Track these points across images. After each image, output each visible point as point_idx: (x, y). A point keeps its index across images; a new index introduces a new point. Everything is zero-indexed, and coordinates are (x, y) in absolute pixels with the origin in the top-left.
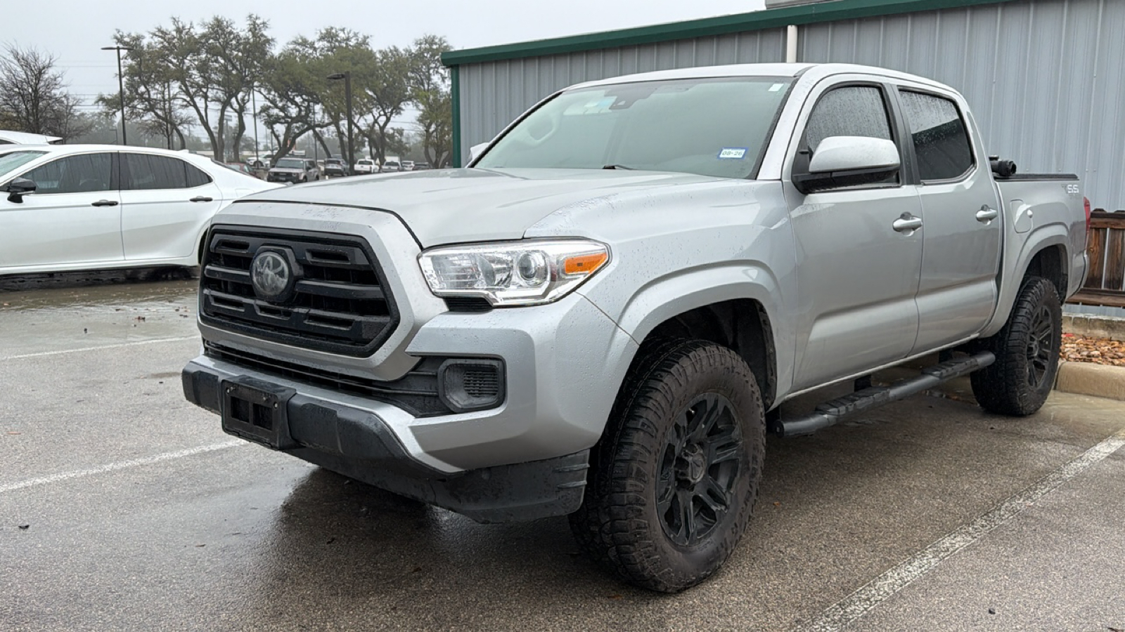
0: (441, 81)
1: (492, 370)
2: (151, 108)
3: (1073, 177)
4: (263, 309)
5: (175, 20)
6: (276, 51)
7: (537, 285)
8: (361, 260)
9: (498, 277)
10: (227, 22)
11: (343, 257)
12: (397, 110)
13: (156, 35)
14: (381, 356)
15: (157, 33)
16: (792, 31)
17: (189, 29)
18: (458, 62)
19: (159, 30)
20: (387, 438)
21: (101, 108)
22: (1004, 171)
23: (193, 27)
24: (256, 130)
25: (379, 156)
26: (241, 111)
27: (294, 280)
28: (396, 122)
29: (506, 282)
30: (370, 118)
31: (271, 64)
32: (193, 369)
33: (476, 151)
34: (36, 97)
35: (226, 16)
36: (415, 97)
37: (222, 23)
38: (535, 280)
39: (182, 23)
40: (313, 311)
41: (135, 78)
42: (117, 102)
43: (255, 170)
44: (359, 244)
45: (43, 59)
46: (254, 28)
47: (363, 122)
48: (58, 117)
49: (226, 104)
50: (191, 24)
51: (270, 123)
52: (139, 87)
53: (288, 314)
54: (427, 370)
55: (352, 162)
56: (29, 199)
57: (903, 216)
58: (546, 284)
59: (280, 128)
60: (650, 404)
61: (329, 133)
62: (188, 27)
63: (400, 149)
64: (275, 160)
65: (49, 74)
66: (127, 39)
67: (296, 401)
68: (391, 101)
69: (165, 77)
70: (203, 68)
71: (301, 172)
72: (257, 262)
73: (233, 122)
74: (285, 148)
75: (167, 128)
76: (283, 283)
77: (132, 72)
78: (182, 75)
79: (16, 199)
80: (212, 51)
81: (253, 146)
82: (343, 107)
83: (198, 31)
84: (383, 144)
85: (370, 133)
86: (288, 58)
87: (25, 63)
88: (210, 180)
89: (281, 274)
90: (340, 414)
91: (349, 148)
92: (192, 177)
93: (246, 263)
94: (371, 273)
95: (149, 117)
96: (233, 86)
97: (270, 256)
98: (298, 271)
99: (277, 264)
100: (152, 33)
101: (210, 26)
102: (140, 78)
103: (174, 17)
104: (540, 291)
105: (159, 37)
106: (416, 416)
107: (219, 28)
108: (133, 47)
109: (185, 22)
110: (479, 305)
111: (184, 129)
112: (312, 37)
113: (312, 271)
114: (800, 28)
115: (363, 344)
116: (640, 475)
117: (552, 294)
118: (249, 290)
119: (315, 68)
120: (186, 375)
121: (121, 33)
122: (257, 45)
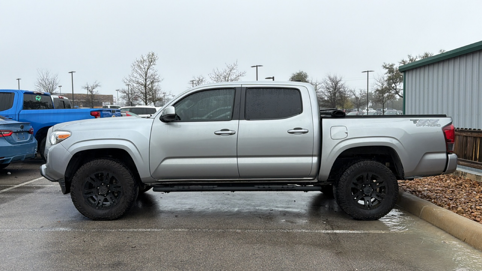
5: (409, 56)
10: (430, 54)
13: (402, 63)
15: (402, 62)
17: (415, 59)
19: (403, 61)
23: (417, 58)
37: (428, 55)
39: (412, 57)
41: (391, 81)
50: (416, 57)
52: (392, 84)
62: (415, 58)
66: (388, 66)
87: (332, 80)
100: (400, 63)
101: (422, 57)
102: (393, 81)
103: (409, 55)
105: (403, 63)
108: (390, 69)
121: (385, 64)
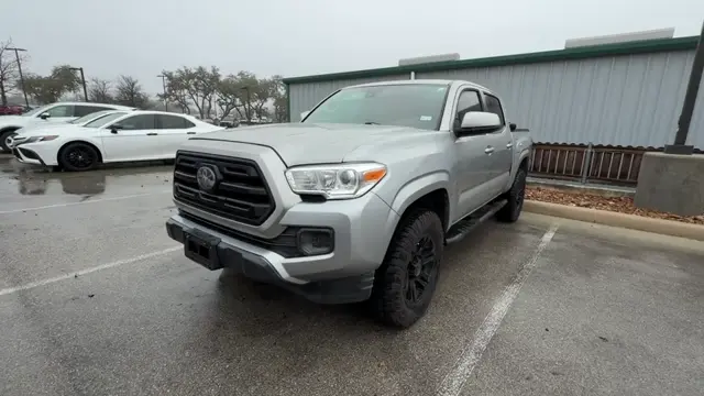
0: (282, 91)
1: (327, 234)
2: (177, 99)
3: (527, 130)
4: (203, 195)
5: (185, 67)
6: (222, 79)
7: (351, 188)
8: (253, 173)
9: (328, 182)
10: (204, 68)
11: (244, 172)
12: (266, 100)
13: (178, 72)
14: (266, 225)
16: (413, 73)
18: (289, 83)
19: (179, 70)
20: (270, 270)
21: (158, 98)
22: (513, 128)
23: (191, 70)
24: (216, 107)
25: (259, 117)
26: (210, 101)
27: (218, 182)
28: (265, 105)
29: (333, 185)
30: (256, 104)
31: (220, 84)
32: (171, 223)
33: (304, 115)
34: (132, 94)
35: (204, 66)
36: (273, 96)
38: (349, 185)
40: (229, 199)
41: (170, 88)
42: (165, 96)
43: (215, 123)
44: (252, 165)
45: (134, 80)
46: (214, 71)
47: (254, 105)
48: (142, 101)
49: (204, 98)
51: (221, 105)
52: (172, 91)
53: (216, 199)
54: (292, 233)
55: (250, 119)
56: (120, 132)
57: (489, 147)
58: (356, 187)
59: (224, 107)
60: (403, 244)
61: (242, 109)
62: (189, 70)
63: (267, 115)
64: (222, 118)
65: (136, 85)
66: (167, 73)
67: (222, 246)
68: (263, 97)
69: (182, 88)
70: (196, 84)
71: (232, 123)
72: (199, 172)
73: (208, 105)
74: (226, 114)
75: (183, 107)
76: (212, 183)
77: (169, 85)
78: (188, 87)
79: (114, 132)
80: (198, 78)
81: (215, 113)
82: (247, 99)
83: (194, 71)
84: (261, 112)
85: (256, 109)
86: (227, 81)
87: (127, 80)
88: (194, 125)
89: (211, 179)
90: (245, 256)
91: (249, 114)
92: (187, 124)
93: (194, 171)
94: (259, 180)
95: (177, 102)
96: (207, 91)
97: (205, 169)
98: (220, 177)
99: (209, 173)
100: (176, 71)
101: (198, 69)
102: (172, 88)
104: (352, 191)
106: (287, 257)
107: (201, 70)
108: (170, 77)
109: (188, 68)
110: (320, 199)
111: (189, 106)
112: (235, 74)
113: (228, 178)
114: (416, 73)
115: (256, 218)
116: (398, 281)
117: (359, 193)
118: (196, 186)
119: (236, 86)
120: (167, 224)
121: (164, 71)
122: (215, 77)
